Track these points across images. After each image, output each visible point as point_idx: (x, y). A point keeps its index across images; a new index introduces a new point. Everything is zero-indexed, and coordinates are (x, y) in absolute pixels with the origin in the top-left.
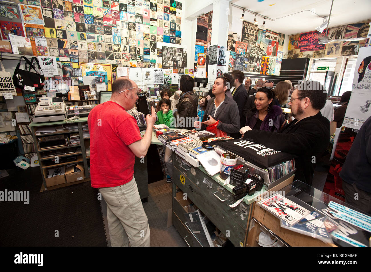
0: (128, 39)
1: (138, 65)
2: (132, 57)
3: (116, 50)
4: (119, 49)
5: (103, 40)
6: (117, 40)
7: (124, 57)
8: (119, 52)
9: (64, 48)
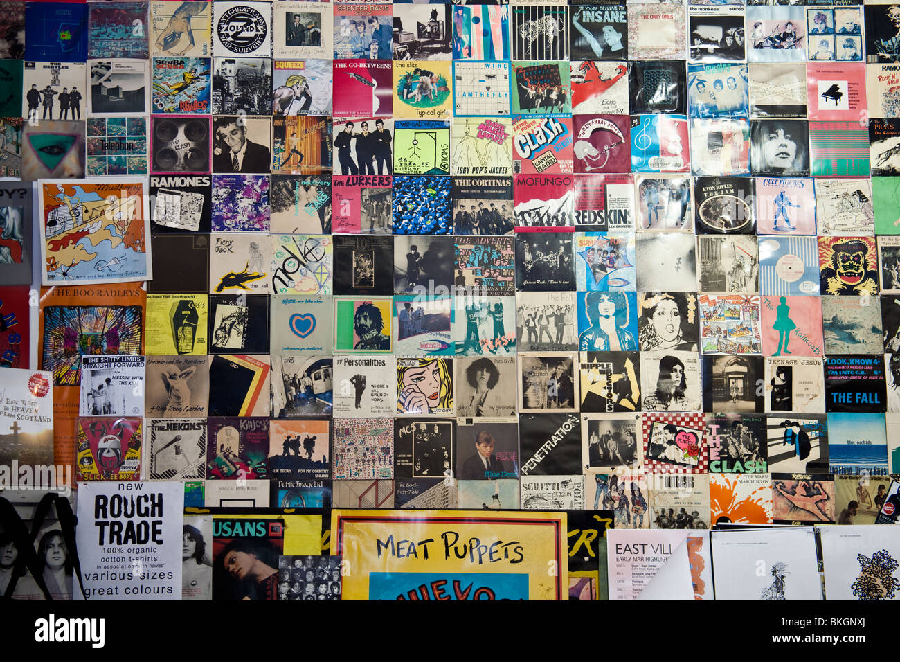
0: (691, 306)
1: (782, 503)
2: (732, 440)
3: (604, 394)
4: (623, 389)
5: (510, 332)
6: (608, 325)
7: (662, 448)
8: (620, 409)
9: (242, 413)
